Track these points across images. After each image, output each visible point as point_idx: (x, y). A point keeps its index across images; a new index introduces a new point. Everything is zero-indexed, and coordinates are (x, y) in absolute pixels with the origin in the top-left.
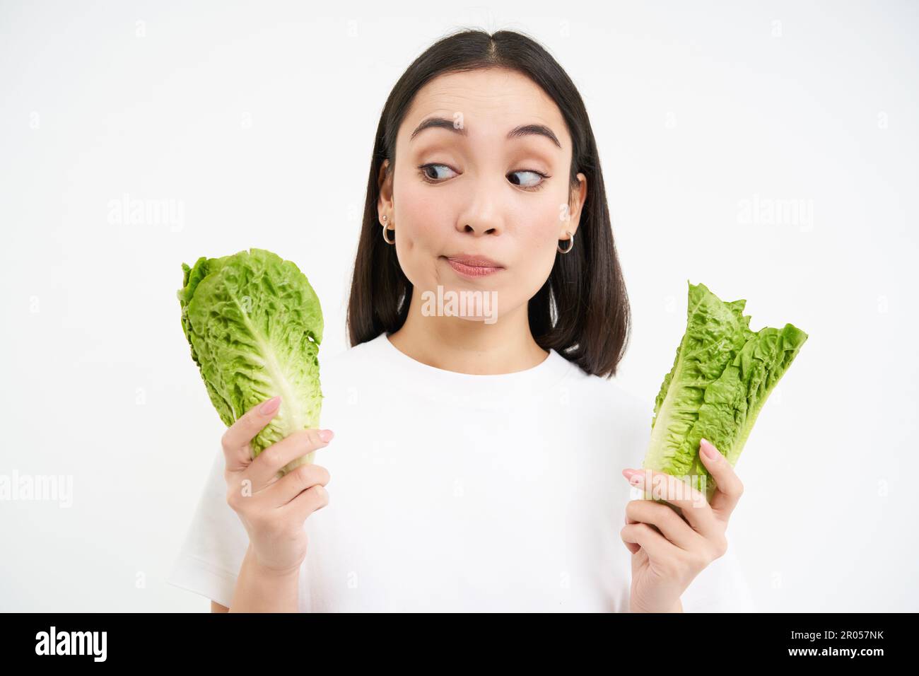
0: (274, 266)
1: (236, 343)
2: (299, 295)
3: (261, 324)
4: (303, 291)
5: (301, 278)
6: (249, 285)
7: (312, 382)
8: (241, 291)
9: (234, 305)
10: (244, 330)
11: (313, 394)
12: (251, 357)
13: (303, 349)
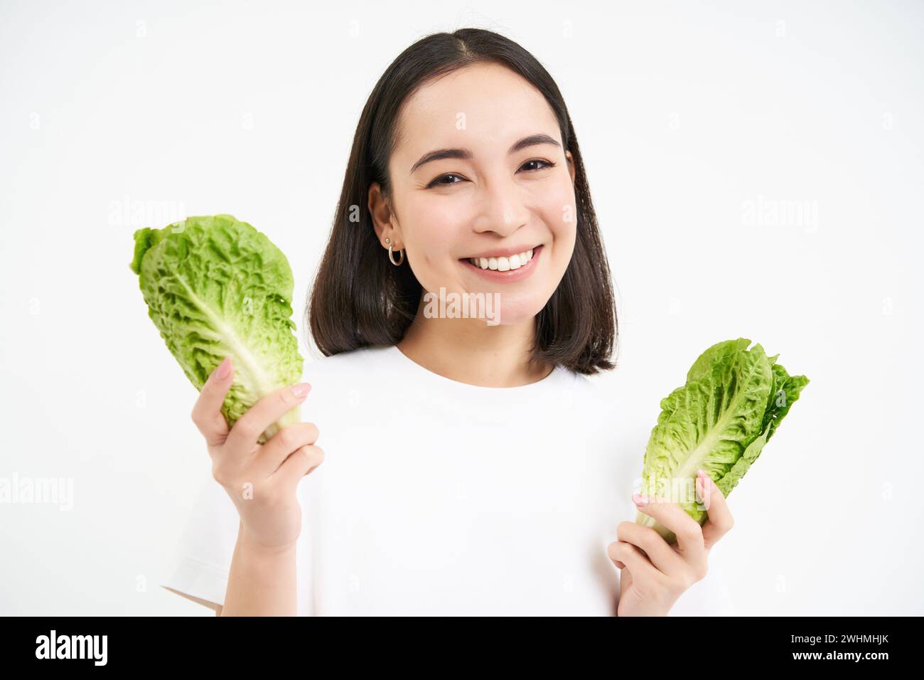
0: (223, 231)
1: (187, 319)
2: (258, 257)
3: (212, 296)
4: (262, 253)
5: (261, 238)
6: (189, 257)
7: (282, 349)
8: (182, 265)
9: (174, 281)
10: (192, 306)
11: (286, 360)
12: (204, 332)
13: (266, 315)
